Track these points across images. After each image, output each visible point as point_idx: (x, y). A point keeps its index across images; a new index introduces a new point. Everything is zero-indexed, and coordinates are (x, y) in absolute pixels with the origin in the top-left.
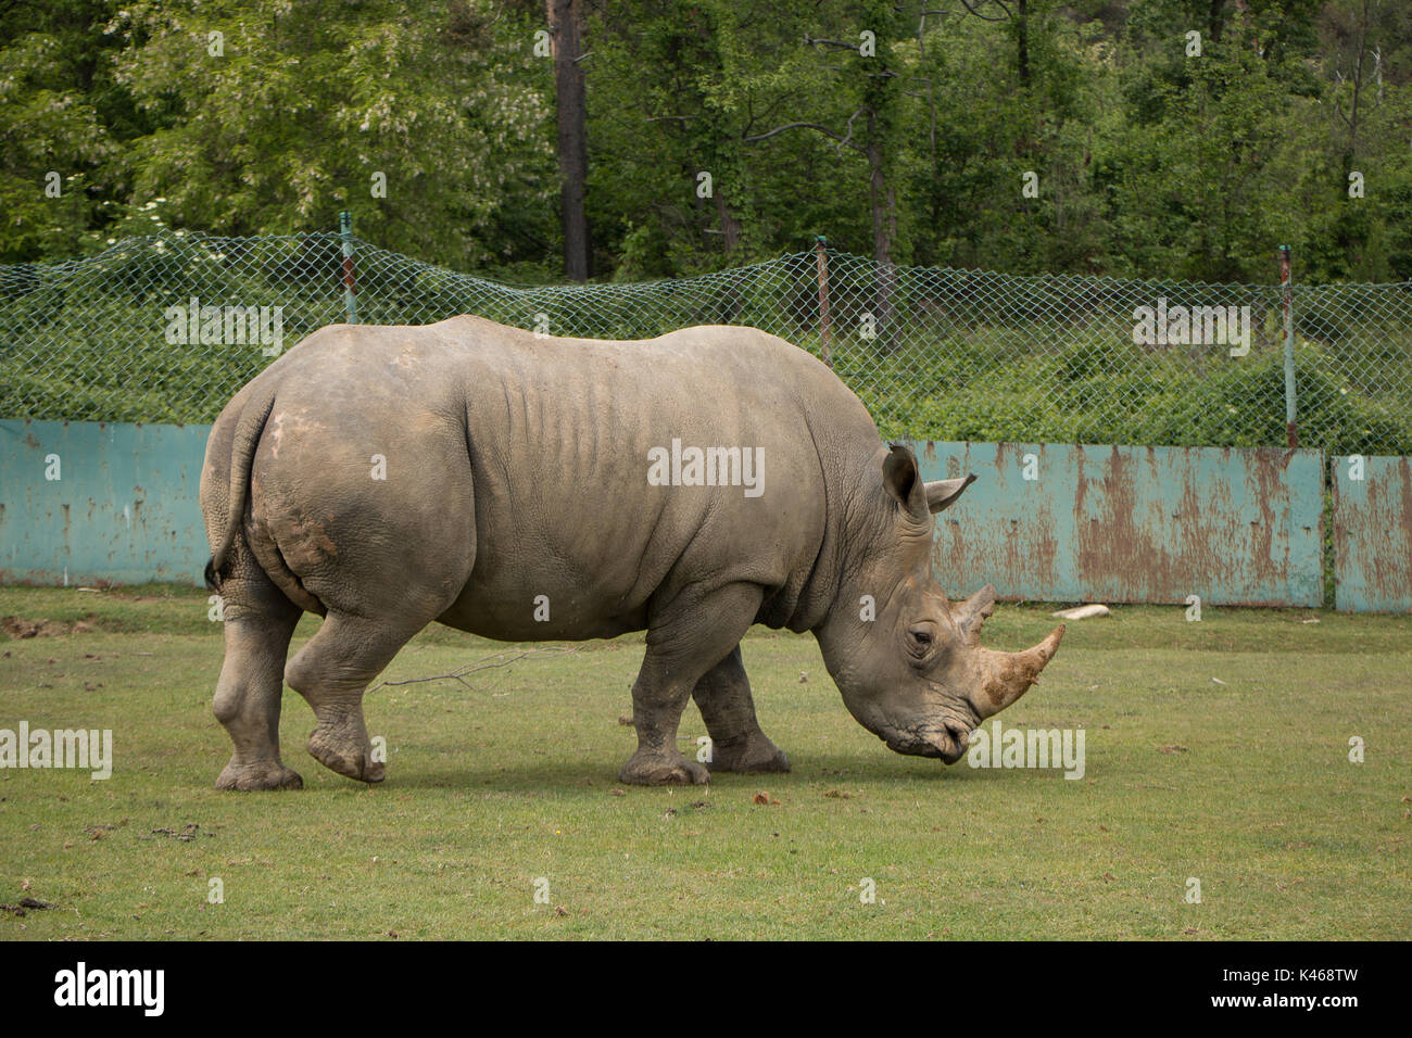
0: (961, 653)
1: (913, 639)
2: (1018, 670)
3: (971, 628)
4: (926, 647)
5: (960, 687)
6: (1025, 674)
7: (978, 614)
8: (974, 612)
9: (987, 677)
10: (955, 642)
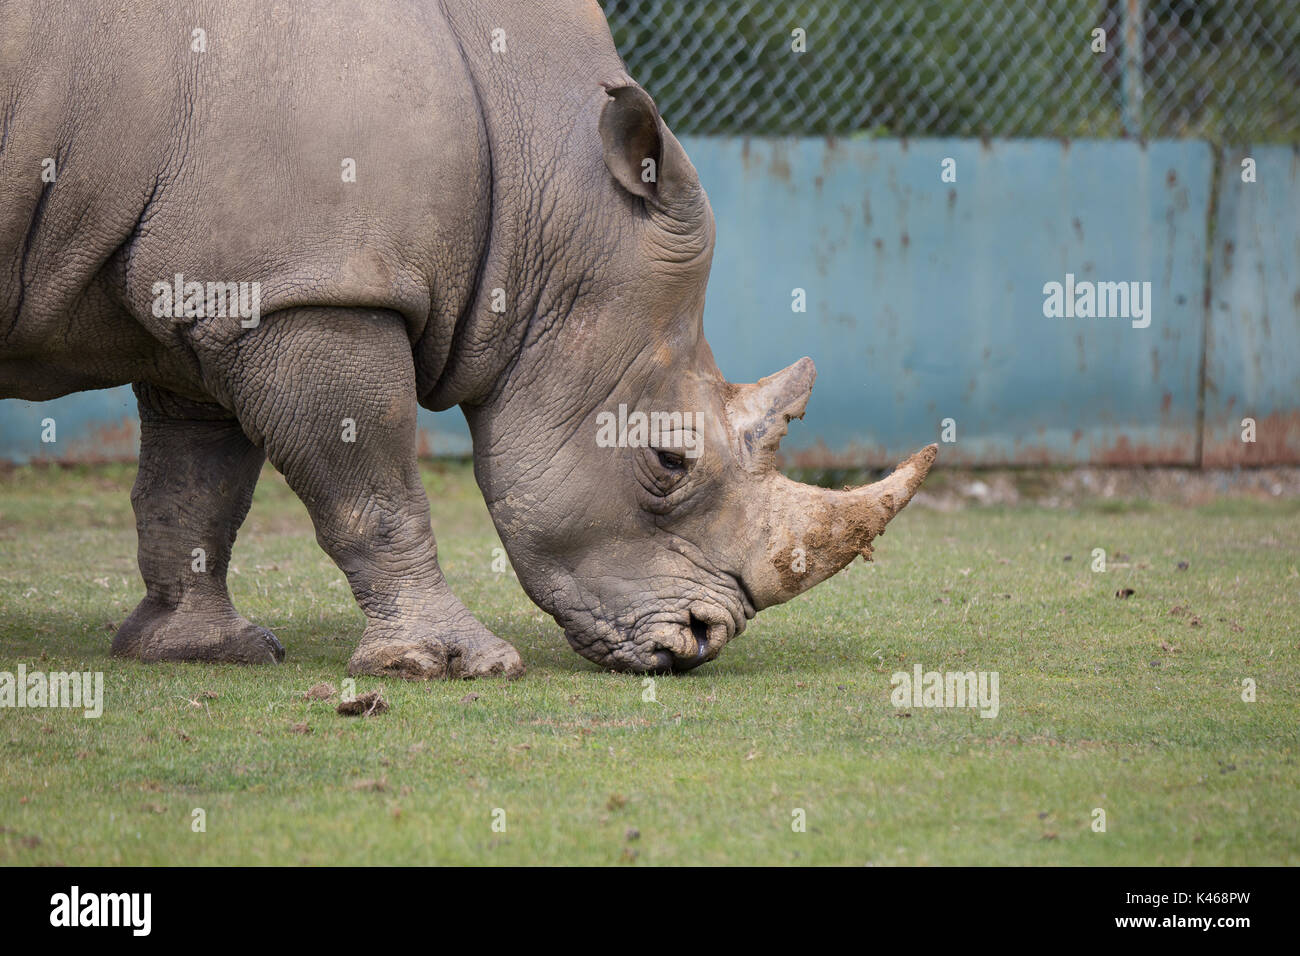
0: (738, 491)
1: (655, 460)
2: (838, 530)
3: (763, 442)
4: (676, 476)
5: (728, 555)
6: (850, 539)
7: (779, 416)
8: (773, 411)
9: (779, 538)
10: (731, 469)
